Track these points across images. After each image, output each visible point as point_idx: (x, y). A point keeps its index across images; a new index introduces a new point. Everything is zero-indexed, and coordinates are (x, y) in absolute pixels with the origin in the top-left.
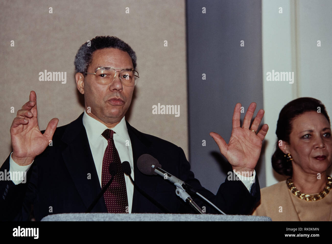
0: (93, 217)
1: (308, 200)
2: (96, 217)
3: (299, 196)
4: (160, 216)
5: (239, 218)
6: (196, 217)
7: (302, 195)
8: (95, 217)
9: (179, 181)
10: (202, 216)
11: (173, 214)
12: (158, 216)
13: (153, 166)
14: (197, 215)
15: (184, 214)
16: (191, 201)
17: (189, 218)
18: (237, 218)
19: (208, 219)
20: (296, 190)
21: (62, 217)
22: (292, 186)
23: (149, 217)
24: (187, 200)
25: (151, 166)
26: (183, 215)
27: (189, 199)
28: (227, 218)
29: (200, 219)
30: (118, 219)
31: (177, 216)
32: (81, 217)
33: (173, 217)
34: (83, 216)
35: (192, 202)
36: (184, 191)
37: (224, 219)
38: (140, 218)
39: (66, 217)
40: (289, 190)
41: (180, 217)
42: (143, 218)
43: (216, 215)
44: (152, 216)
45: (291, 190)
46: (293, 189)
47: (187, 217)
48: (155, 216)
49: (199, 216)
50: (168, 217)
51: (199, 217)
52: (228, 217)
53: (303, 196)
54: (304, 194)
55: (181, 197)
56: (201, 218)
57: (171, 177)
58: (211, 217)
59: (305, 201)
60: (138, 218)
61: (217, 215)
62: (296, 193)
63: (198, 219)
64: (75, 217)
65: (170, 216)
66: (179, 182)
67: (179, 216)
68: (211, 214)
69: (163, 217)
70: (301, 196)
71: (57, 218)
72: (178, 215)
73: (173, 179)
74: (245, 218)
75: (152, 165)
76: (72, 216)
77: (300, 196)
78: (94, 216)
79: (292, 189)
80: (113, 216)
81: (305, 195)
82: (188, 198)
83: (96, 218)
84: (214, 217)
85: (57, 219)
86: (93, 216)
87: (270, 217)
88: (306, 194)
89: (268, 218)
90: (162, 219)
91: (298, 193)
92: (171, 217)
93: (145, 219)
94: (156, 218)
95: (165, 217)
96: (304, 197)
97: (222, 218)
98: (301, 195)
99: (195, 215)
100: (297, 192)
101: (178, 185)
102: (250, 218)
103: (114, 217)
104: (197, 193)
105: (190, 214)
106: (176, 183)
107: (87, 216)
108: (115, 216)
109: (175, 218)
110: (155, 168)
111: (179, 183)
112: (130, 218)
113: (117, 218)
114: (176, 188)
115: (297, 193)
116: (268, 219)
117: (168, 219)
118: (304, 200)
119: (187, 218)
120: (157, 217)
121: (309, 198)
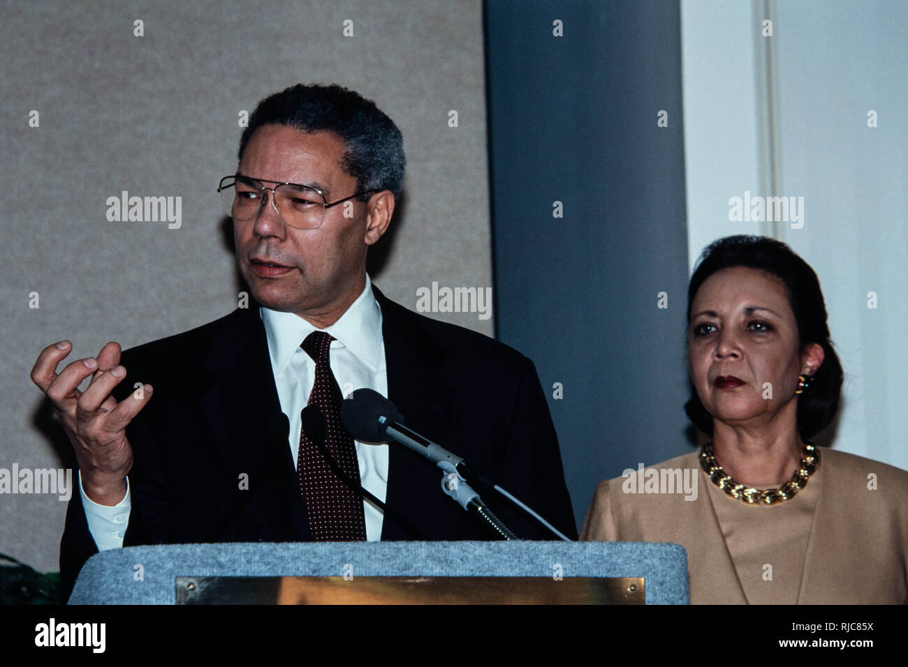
0: (220, 553)
1: (751, 501)
2: (225, 552)
3: (727, 491)
4: (395, 548)
5: (601, 548)
6: (490, 549)
7: (737, 488)
8: (223, 554)
9: (449, 457)
10: (504, 546)
11: (429, 542)
12: (389, 548)
13: (383, 419)
14: (491, 542)
15: (458, 542)
16: (480, 508)
17: (471, 550)
18: (596, 548)
19: (521, 553)
20: (723, 475)
21: (137, 554)
22: (712, 464)
23: (367, 552)
24: (470, 505)
25: (378, 419)
26: (454, 543)
27: (475, 504)
28: (568, 549)
29: (499, 552)
30: (284, 557)
31: (438, 546)
32: (186, 555)
33: (428, 549)
34: (193, 550)
35: (482, 510)
36: (462, 481)
37: (562, 551)
38: (343, 553)
39: (148, 553)
40: (706, 474)
41: (446, 549)
42: (350, 555)
43: (540, 542)
44: (373, 549)
45: (709, 474)
46: (715, 472)
47: (464, 548)
48: (382, 549)
49: (495, 546)
50: (415, 550)
51: (496, 549)
52: (572, 547)
53: (738, 491)
54: (741, 486)
55: (454, 498)
56: (502, 550)
57: (429, 446)
58: (528, 549)
59: (745, 504)
60: (335, 554)
61: (543, 542)
62: (722, 482)
63: (494, 553)
64: (171, 553)
65: (421, 546)
66: (450, 459)
67: (445, 547)
68: (529, 539)
69: (404, 550)
70: (733, 491)
71: (124, 557)
72: (442, 544)
73: (432, 450)
74: (617, 549)
75: (379, 417)
76: (163, 551)
77: (730, 490)
78: (221, 549)
79: (712, 473)
80: (272, 551)
81: (745, 488)
82: (474, 500)
83: (227, 556)
84: (535, 549)
85: (126, 559)
86: (220, 551)
87: (680, 546)
88: (746, 486)
89: (677, 548)
90: (400, 556)
91: (726, 483)
92: (423, 550)
93: (356, 556)
94: (385, 552)
95: (408, 551)
96: (741, 493)
97: (556, 549)
98: (734, 488)
99: (485, 544)
100: (725, 479)
101: (446, 467)
102: (629, 549)
103: (274, 552)
104: (496, 487)
105: (474, 542)
106: (442, 462)
107: (203, 551)
108: (275, 549)
109: (433, 552)
110: (387, 423)
111: (449, 461)
112: (315, 553)
113: (283, 554)
114: (442, 476)
115: (725, 481)
116: (675, 550)
117: (415, 554)
118: (741, 501)
119: (465, 551)
120: (387, 550)
121: (755, 496)
